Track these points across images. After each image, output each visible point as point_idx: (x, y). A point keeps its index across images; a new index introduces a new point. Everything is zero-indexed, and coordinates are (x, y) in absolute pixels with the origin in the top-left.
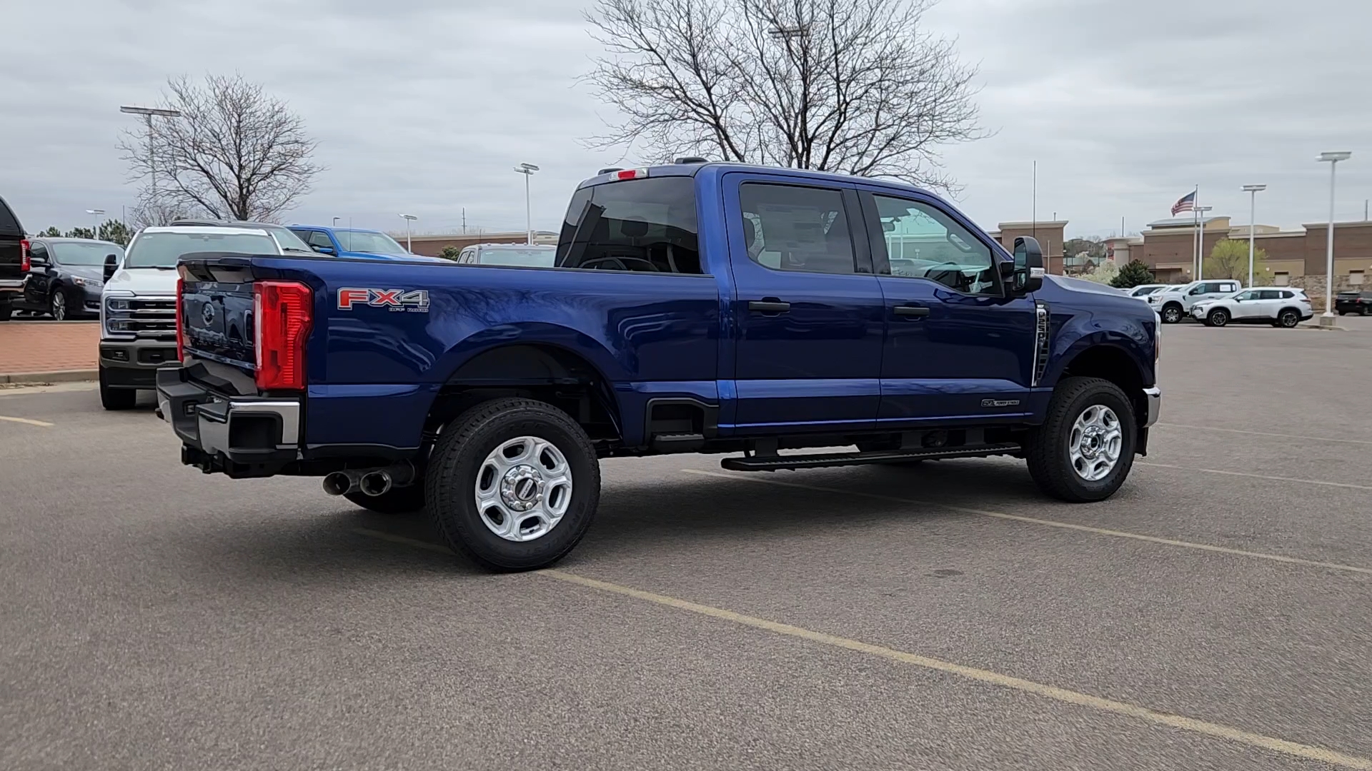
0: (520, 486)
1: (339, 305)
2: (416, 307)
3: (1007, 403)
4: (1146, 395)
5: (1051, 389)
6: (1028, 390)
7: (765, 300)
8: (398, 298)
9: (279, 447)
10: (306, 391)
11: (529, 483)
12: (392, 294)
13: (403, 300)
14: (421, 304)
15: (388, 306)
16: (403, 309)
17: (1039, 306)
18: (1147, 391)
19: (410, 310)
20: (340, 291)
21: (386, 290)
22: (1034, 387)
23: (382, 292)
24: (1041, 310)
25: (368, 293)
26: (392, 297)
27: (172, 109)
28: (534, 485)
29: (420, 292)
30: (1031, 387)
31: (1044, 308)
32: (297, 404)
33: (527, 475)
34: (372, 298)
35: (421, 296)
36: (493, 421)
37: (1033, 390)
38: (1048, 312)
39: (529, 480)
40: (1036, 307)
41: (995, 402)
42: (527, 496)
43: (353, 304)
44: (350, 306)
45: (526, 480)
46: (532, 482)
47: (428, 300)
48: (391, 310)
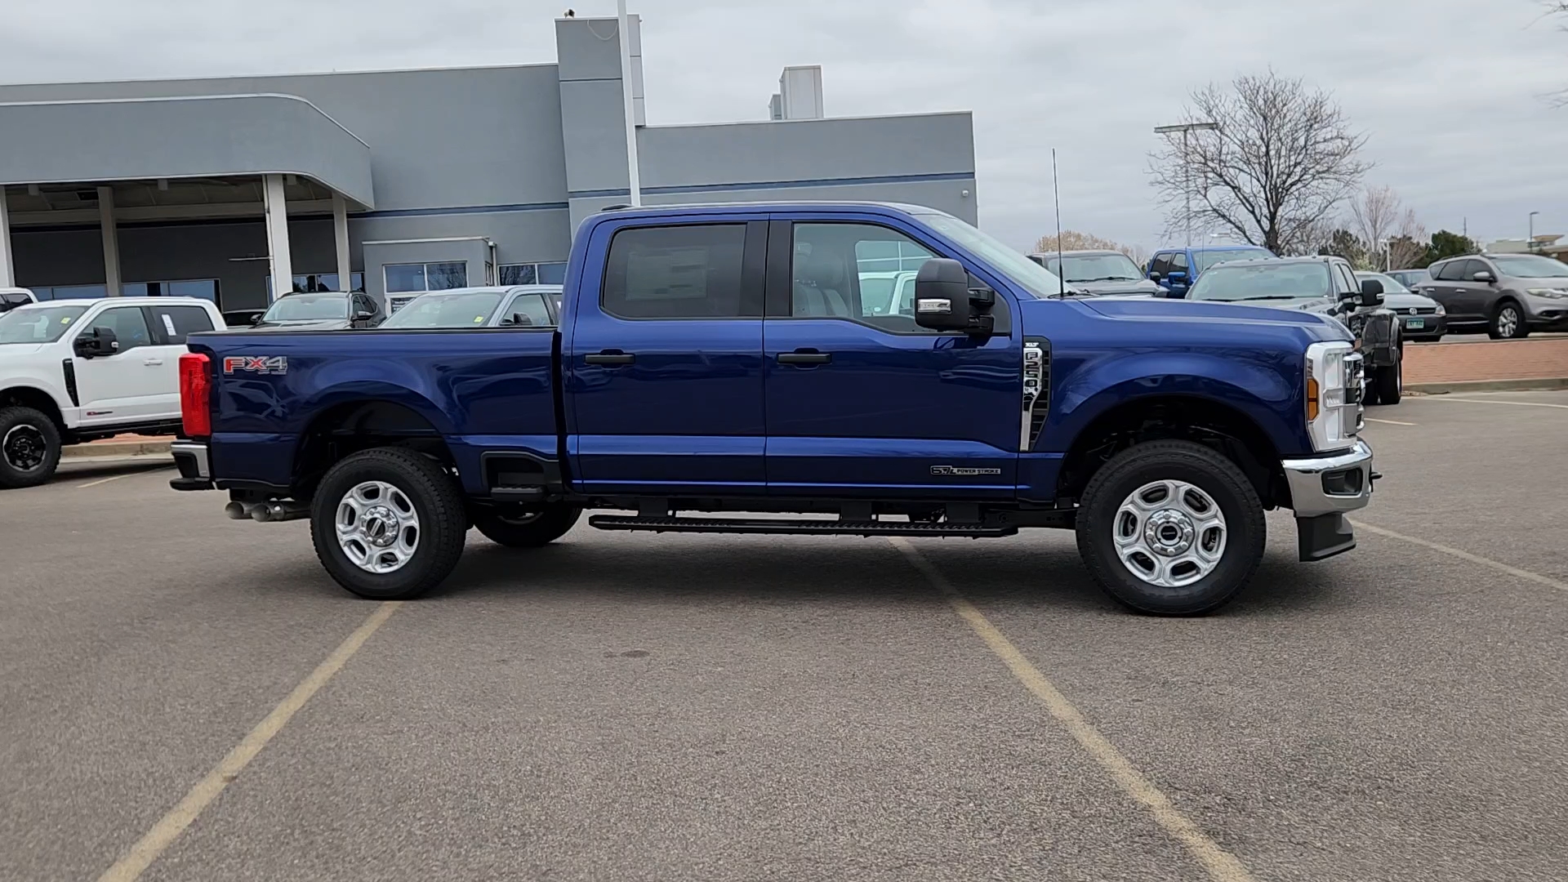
0: (371, 523)
1: (225, 371)
2: (277, 370)
3: (983, 471)
4: (1283, 470)
5: (1061, 455)
6: (1016, 455)
7: (604, 352)
8: (265, 364)
9: (197, 479)
10: (210, 437)
11: (378, 522)
12: (259, 360)
13: (268, 365)
14: (281, 367)
15: (257, 370)
16: (268, 373)
17: (1028, 344)
18: (1288, 464)
19: (273, 373)
20: (225, 359)
21: (256, 357)
22: (1024, 452)
23: (252, 358)
24: (1032, 349)
25: (244, 360)
26: (260, 363)
27: (1195, 122)
28: (383, 524)
29: (280, 358)
30: (1019, 451)
31: (1038, 347)
32: (205, 447)
33: (376, 515)
34: (247, 364)
35: (281, 362)
36: (343, 466)
37: (1021, 456)
38: (1045, 353)
39: (378, 520)
40: (1024, 346)
41: (955, 470)
42: (377, 534)
43: (234, 370)
44: (232, 371)
45: (375, 519)
46: (380, 522)
47: (286, 364)
48: (259, 373)
